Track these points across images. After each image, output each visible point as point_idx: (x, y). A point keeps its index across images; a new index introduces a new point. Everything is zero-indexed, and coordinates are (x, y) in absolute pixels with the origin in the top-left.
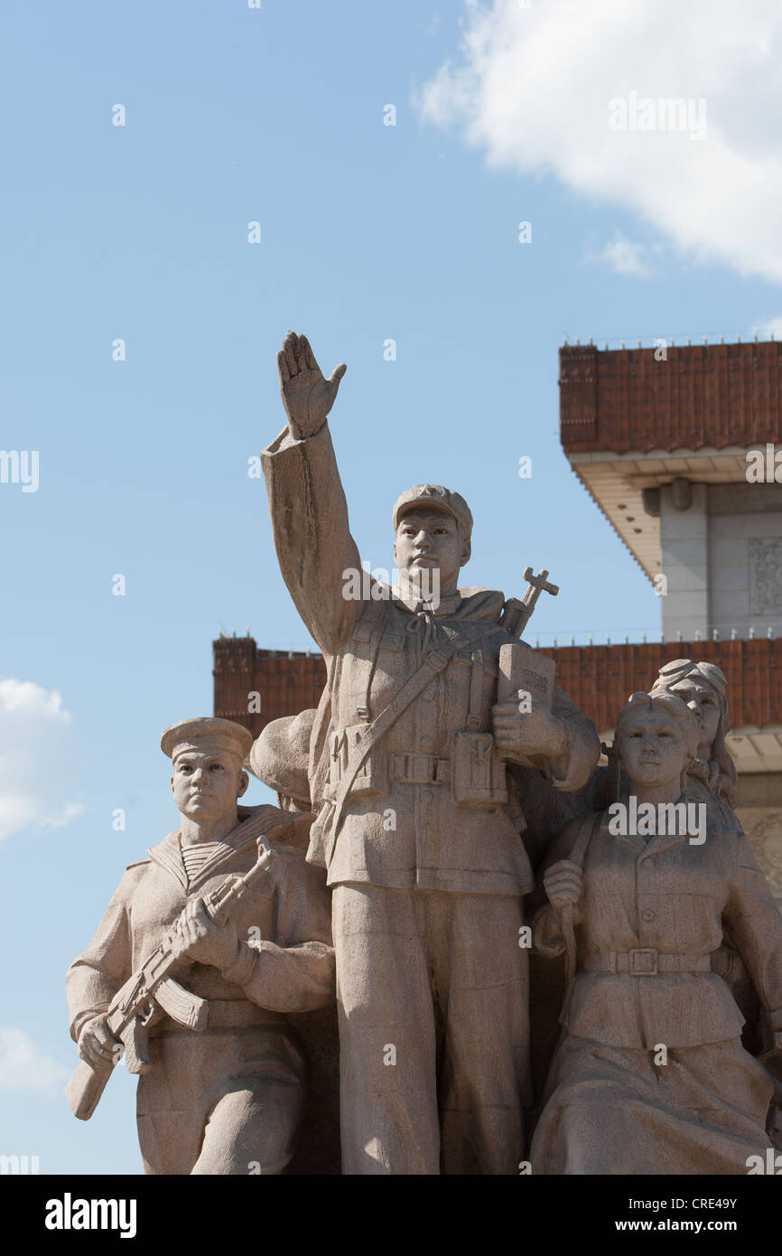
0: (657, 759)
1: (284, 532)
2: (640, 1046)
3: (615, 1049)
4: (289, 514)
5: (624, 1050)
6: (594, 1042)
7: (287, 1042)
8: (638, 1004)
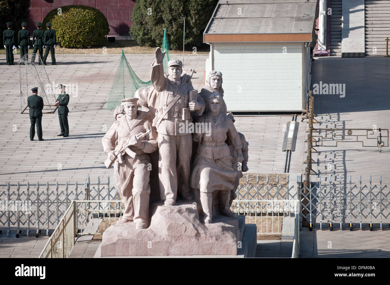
0: (216, 108)
1: (153, 76)
2: (213, 158)
3: (208, 159)
4: (154, 74)
5: (210, 159)
6: (204, 157)
7: (147, 156)
8: (213, 152)
